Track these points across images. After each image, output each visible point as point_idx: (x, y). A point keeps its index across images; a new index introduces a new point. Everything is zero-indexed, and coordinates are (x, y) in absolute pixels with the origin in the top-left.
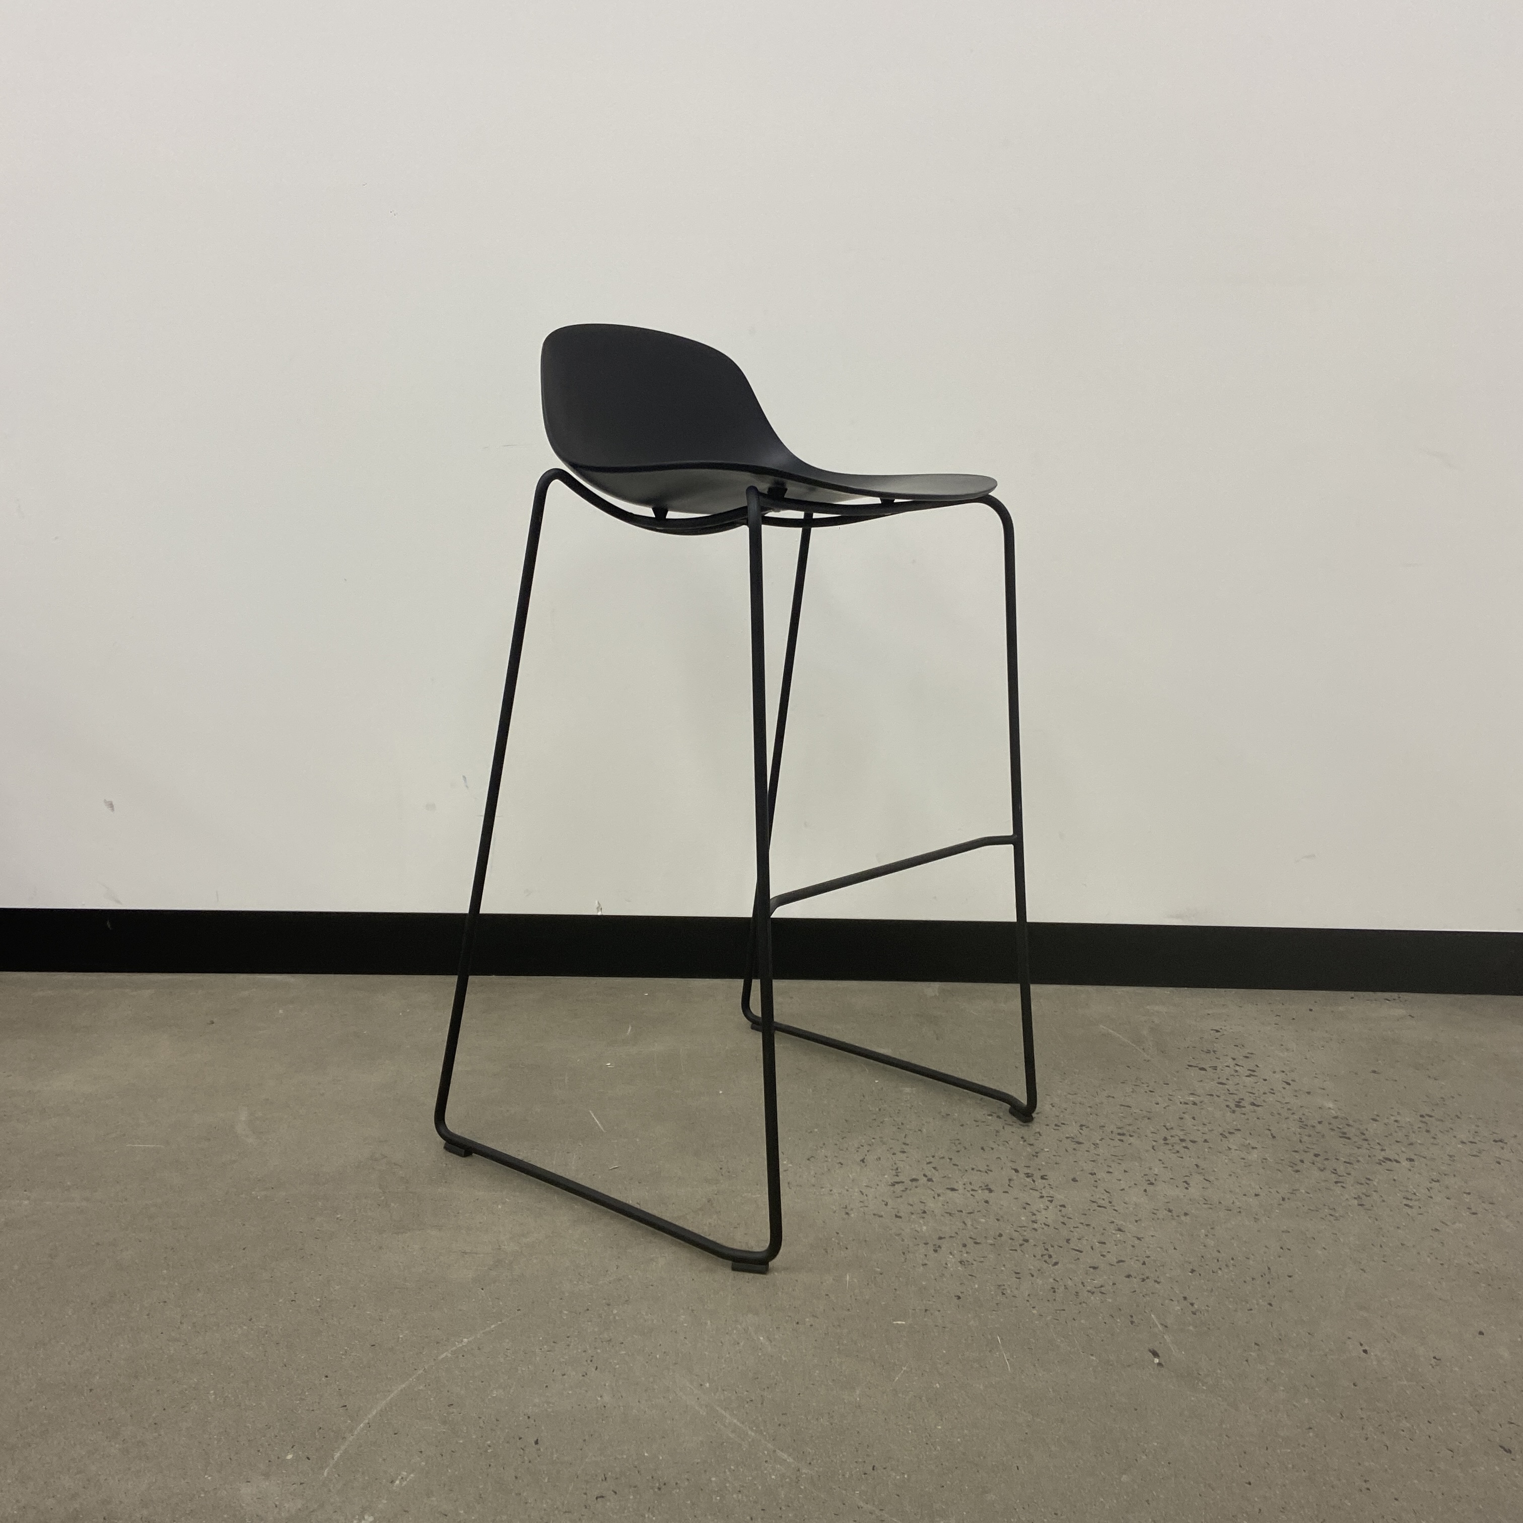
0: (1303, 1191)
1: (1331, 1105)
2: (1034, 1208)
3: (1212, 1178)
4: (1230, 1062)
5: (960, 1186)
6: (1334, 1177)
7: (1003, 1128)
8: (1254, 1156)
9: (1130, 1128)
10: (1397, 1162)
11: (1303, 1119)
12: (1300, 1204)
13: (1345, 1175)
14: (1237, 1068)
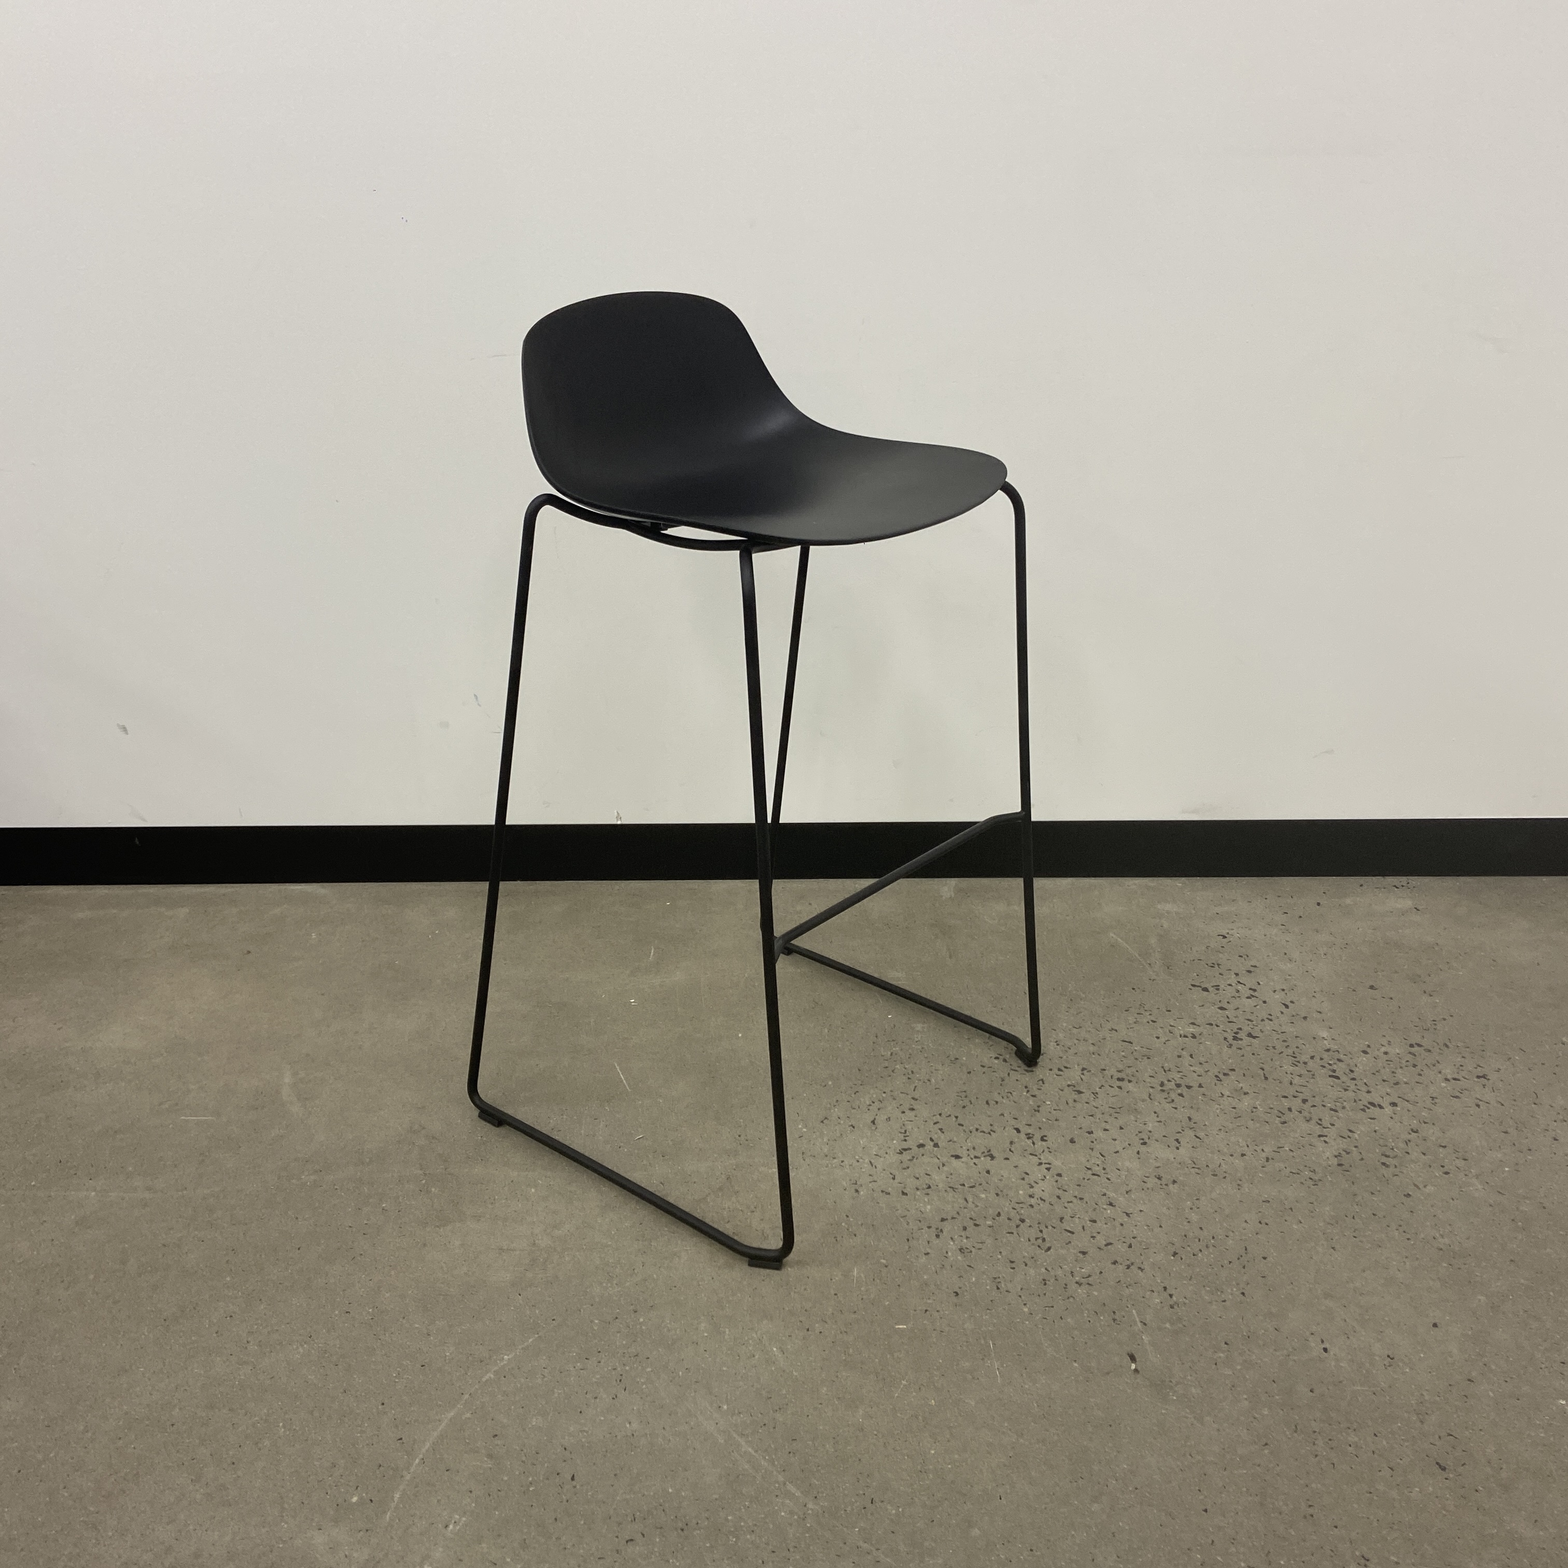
0: (1287, 1149)
1: (1325, 1034)
2: (1030, 1179)
3: (1201, 1135)
4: (1233, 980)
5: (963, 1153)
6: (1318, 1130)
7: (1009, 1074)
8: (1246, 1102)
9: (1129, 1071)
10: (1381, 1107)
11: (1297, 1055)
12: (1282, 1165)
13: (1330, 1126)
14: (1240, 987)
